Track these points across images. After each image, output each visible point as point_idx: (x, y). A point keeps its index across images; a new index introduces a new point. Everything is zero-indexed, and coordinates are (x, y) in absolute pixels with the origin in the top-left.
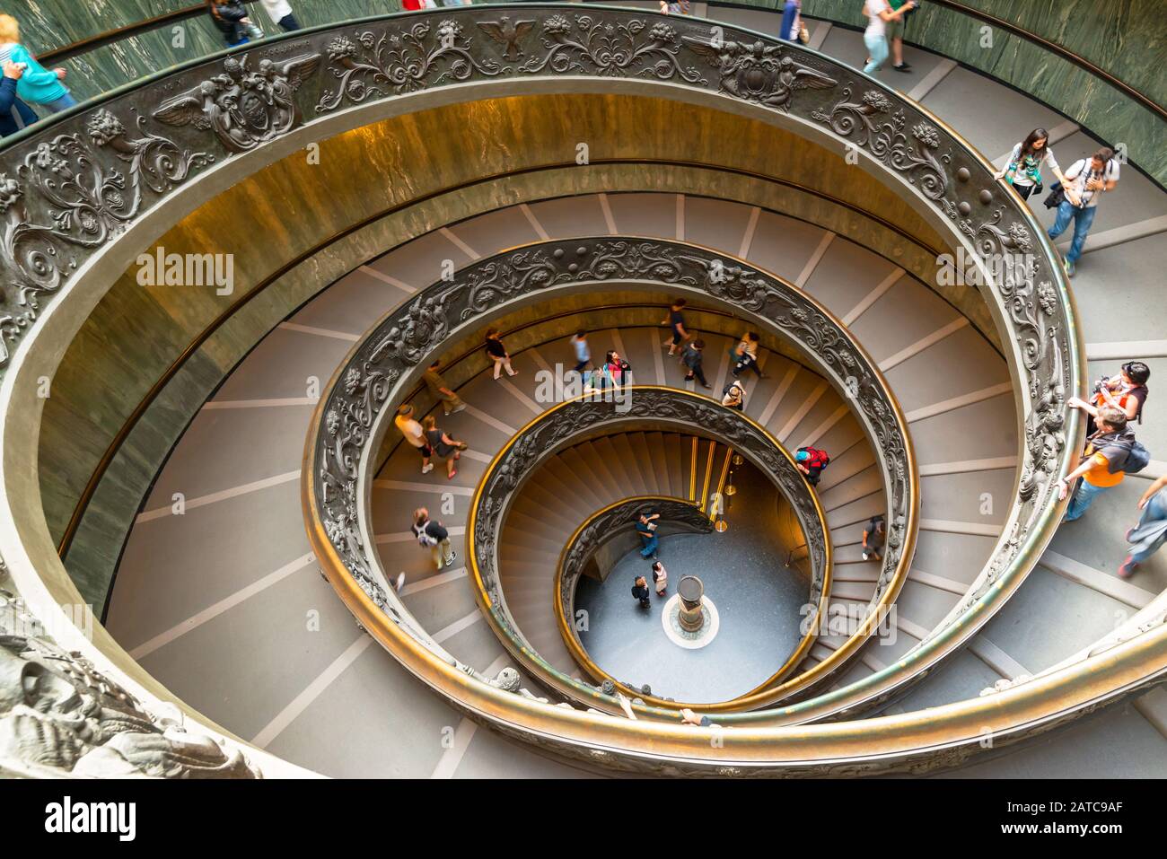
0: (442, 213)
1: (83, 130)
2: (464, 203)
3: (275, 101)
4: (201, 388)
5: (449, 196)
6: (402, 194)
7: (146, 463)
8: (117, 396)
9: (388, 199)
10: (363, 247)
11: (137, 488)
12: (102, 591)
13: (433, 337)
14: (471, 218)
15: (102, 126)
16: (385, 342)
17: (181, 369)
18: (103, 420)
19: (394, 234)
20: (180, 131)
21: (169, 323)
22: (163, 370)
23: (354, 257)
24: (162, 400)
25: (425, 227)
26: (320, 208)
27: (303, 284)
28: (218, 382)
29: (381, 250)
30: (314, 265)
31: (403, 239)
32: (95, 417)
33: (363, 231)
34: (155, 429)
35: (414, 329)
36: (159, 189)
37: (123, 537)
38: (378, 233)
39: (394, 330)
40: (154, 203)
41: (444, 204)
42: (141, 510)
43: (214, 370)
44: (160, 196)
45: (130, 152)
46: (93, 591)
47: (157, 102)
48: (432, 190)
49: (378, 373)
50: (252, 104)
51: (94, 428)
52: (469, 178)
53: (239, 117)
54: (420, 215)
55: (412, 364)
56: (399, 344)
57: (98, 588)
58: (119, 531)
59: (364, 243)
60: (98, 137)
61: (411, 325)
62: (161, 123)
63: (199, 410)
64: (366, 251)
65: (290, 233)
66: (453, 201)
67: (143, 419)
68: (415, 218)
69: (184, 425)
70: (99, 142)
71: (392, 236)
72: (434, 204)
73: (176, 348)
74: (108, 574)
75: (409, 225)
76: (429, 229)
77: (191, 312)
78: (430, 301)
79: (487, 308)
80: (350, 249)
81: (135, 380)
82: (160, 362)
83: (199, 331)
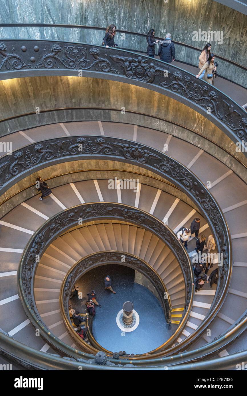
0: (206, 146)
1: (89, 49)
2: (215, 151)
3: (147, 73)
4: (103, 118)
5: (212, 144)
6: (198, 130)
7: (75, 117)
8: (82, 101)
9: (193, 127)
10: (176, 131)
11: (67, 119)
12: (39, 124)
13: (139, 159)
14: (214, 157)
15: (93, 51)
16: (121, 145)
17: (102, 110)
18: (75, 102)
19: (187, 137)
20: (115, 63)
21: (109, 100)
22: (97, 107)
23: (171, 131)
24: (91, 111)
25: (198, 145)
26: (171, 111)
27: (151, 123)
28: (108, 121)
29: (180, 137)
30: (158, 122)
31: (189, 140)
32: (74, 101)
33: (179, 128)
34: (84, 114)
35: (134, 151)
36: (97, 69)
37: (54, 122)
38: (183, 132)
39: (127, 145)
40: (93, 71)
41: (209, 145)
42: (63, 123)
43: (110, 118)
44: (96, 70)
45: (97, 59)
46: (38, 122)
47: (113, 55)
48: (208, 137)
49: (112, 148)
50: (140, 70)
51: (71, 102)
52: (222, 146)
53: (134, 70)
54: (199, 140)
55: (125, 157)
56: (125, 149)
57: (39, 123)
58: (55, 121)
59: (177, 131)
60: (91, 52)
61: (133, 149)
62: (111, 59)
63: (98, 121)
64: (175, 133)
65: (158, 109)
66: (212, 147)
67: (83, 110)
68: (197, 139)
69: (91, 120)
70: (90, 53)
71: (186, 137)
72: (206, 141)
73: (105, 105)
74: (44, 124)
75: (194, 139)
76: (199, 146)
77: (116, 103)
78: (146, 151)
79: (164, 172)
80: (171, 128)
81: (90, 102)
82: (98, 105)
83: (114, 108)
